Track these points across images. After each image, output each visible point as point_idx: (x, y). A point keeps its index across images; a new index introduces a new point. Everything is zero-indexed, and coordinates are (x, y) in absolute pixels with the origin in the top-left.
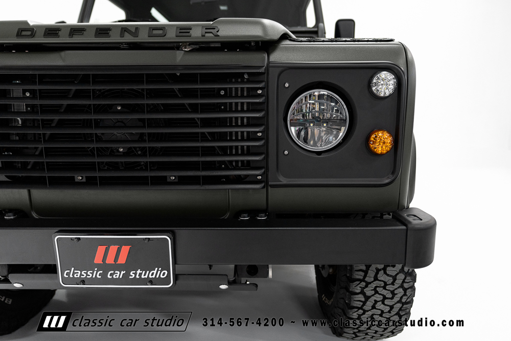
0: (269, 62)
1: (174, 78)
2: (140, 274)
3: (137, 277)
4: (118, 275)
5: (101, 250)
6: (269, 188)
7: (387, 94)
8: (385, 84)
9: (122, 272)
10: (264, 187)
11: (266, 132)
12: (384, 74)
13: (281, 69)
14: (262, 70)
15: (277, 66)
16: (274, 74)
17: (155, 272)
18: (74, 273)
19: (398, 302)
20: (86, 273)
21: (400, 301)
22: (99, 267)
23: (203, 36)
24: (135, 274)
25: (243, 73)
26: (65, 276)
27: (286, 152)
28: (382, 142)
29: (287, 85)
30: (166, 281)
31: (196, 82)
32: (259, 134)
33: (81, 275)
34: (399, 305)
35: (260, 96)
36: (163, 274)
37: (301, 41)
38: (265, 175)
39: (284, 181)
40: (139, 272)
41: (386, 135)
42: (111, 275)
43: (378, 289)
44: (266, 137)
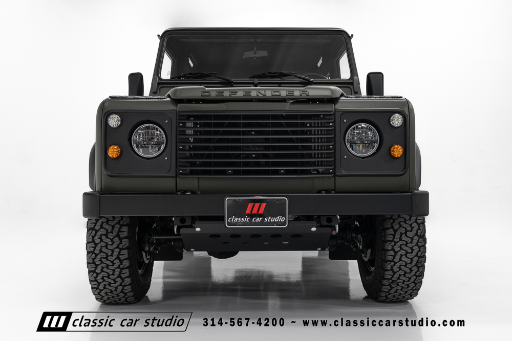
0: (335, 109)
1: (283, 117)
2: (270, 219)
3: (269, 221)
4: (259, 220)
5: (250, 205)
6: (336, 177)
7: (399, 125)
8: (397, 121)
9: (261, 218)
10: (333, 176)
11: (334, 145)
12: (397, 115)
13: (341, 112)
14: (332, 113)
15: (340, 111)
16: (338, 115)
17: (278, 218)
18: (234, 219)
19: (414, 275)
20: (241, 219)
21: (415, 275)
22: (249, 216)
23: (301, 95)
24: (268, 219)
25: (321, 115)
26: (229, 221)
27: (345, 157)
28: (398, 151)
29: (345, 121)
30: (284, 223)
31: (297, 119)
32: (331, 147)
33: (238, 220)
34: (415, 277)
35: (331, 126)
36: (282, 219)
37: (351, 98)
38: (334, 169)
39: (344, 173)
40: (270, 218)
41: (400, 147)
42: (255, 220)
43: (401, 267)
44: (334, 148)
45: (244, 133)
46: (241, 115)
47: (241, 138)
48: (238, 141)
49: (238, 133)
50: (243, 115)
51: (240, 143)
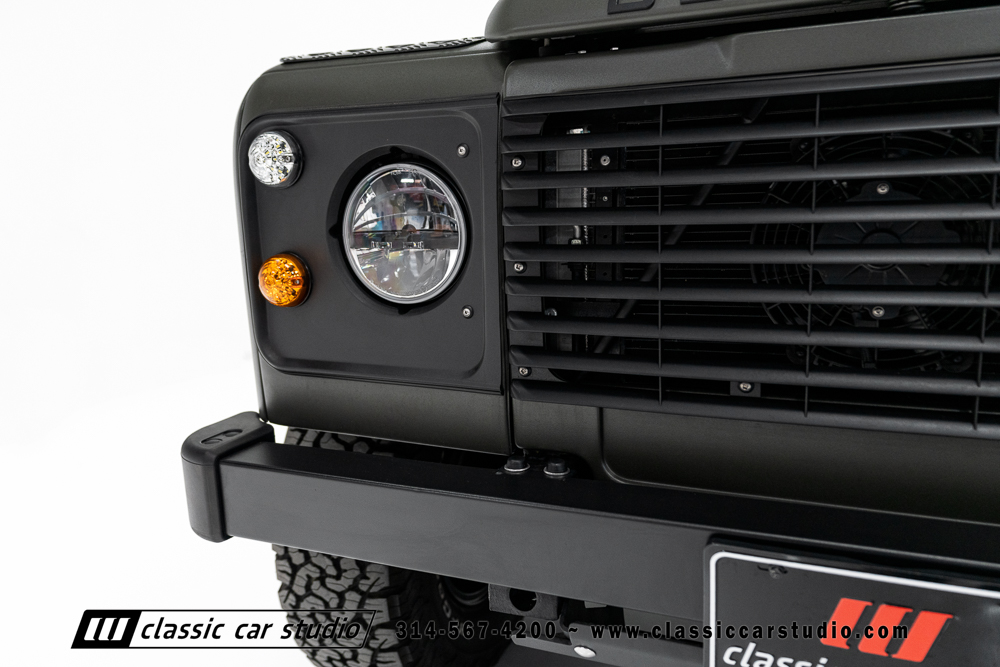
18: (753, 659)
26: (726, 660)
45: (831, 195)
46: (813, 96)
47: (807, 225)
48: (797, 237)
49: (797, 195)
50: (823, 95)
51: (803, 246)
